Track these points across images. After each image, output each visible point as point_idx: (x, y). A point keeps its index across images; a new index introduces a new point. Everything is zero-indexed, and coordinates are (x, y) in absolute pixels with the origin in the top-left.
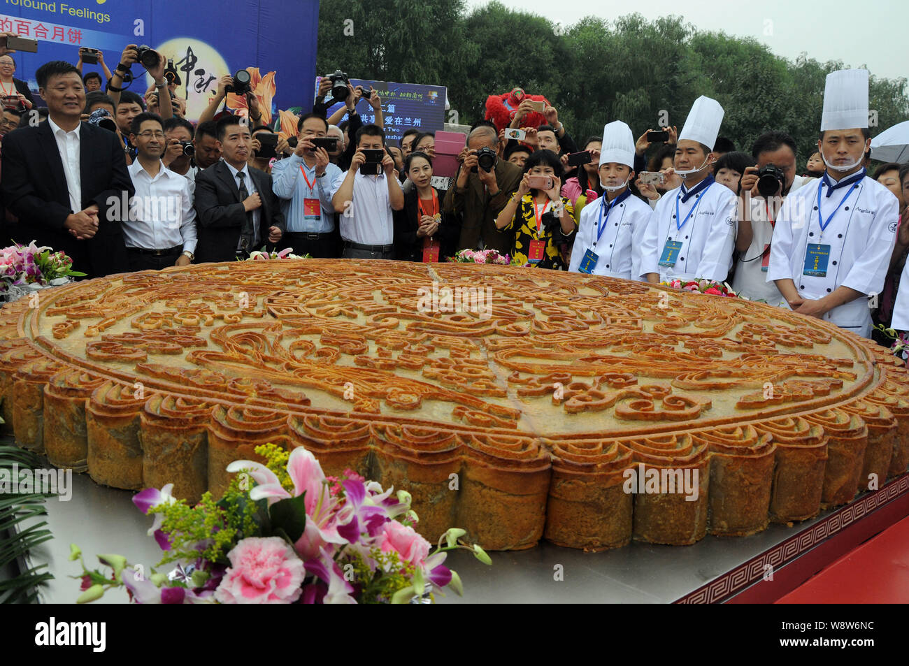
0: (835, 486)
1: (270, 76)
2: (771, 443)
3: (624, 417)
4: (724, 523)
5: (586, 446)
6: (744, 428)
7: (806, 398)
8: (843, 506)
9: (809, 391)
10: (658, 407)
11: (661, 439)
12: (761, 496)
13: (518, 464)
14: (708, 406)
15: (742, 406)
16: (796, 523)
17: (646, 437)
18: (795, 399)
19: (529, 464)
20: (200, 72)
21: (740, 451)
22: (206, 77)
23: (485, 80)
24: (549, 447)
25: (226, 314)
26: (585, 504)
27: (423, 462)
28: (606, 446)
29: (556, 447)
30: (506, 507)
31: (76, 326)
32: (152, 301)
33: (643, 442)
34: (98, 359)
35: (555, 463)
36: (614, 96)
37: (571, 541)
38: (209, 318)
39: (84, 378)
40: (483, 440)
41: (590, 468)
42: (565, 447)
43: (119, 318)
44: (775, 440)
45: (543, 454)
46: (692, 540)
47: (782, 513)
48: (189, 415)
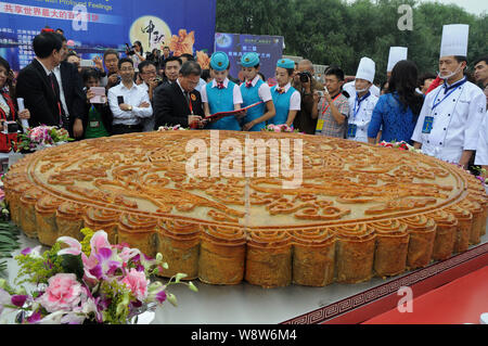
0: (415, 257)
1: (192, 33)
2: (372, 234)
3: (298, 217)
4: (343, 276)
5: (269, 233)
6: (360, 226)
7: (409, 209)
8: (420, 268)
9: (411, 205)
10: (320, 213)
11: (311, 230)
12: (365, 262)
13: (227, 241)
14: (349, 212)
15: (367, 213)
16: (388, 277)
17: (303, 229)
18: (401, 209)
19: (233, 241)
20: (156, 33)
21: (352, 238)
22: (159, 35)
23: (306, 32)
24: (248, 232)
25: (126, 160)
26: (263, 263)
27: (179, 238)
28: (279, 233)
29: (253, 234)
30: (221, 263)
31: (52, 166)
32: (94, 153)
33: (300, 232)
34: (51, 183)
35: (248, 241)
36: (374, 39)
37: (257, 281)
38: (117, 162)
39: (40, 193)
40: (214, 228)
41: (265, 245)
42: (257, 234)
43: (74, 162)
44: (376, 232)
45: (244, 236)
46: (324, 284)
47: (380, 271)
48: (77, 212)
